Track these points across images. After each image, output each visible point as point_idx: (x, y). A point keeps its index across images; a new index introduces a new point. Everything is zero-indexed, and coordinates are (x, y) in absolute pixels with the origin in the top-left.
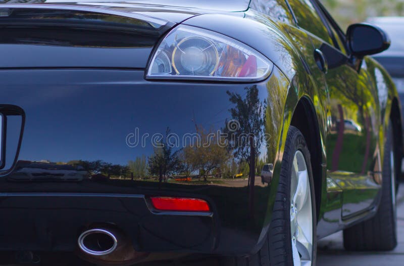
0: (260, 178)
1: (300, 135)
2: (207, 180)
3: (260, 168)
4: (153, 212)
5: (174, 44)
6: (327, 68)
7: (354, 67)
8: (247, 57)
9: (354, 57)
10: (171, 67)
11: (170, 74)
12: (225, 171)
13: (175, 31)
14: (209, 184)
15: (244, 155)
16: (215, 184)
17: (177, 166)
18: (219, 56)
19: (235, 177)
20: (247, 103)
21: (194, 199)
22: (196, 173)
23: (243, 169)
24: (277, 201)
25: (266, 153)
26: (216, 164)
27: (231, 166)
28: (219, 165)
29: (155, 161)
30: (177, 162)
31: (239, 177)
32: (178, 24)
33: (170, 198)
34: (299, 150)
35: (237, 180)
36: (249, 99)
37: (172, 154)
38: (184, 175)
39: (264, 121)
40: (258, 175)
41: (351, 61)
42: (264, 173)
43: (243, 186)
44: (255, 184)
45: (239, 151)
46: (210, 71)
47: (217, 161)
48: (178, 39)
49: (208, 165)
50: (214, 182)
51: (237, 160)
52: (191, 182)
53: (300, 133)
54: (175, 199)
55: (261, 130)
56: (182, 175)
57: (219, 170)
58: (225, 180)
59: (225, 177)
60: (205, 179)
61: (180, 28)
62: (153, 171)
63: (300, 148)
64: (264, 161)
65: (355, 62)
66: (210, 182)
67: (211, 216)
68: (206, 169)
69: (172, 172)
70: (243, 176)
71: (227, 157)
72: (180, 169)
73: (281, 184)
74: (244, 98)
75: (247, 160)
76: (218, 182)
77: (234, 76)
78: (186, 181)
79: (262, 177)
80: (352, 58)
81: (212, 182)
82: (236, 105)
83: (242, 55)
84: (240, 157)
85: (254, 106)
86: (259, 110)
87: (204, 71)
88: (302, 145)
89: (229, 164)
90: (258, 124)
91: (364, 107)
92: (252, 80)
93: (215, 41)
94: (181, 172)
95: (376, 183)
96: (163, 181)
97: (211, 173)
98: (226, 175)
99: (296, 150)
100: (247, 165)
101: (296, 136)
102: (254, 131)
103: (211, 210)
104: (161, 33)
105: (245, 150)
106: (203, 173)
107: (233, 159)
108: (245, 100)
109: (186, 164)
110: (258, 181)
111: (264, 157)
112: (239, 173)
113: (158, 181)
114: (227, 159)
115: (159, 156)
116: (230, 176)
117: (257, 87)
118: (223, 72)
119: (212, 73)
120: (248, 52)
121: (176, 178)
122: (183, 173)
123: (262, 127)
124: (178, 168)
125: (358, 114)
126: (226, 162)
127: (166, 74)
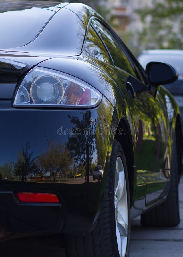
0: (92, 176)
1: (120, 146)
2: (56, 179)
3: (92, 169)
4: (19, 203)
5: (31, 81)
6: (135, 96)
7: (151, 93)
8: (84, 90)
9: (151, 86)
10: (29, 97)
11: (29, 102)
12: (68, 173)
13: (32, 71)
14: (57, 183)
15: (81, 160)
16: (62, 183)
17: (34, 170)
18: (64, 90)
19: (76, 177)
20: (83, 122)
21: (47, 194)
22: (48, 174)
23: (81, 171)
24: (105, 194)
25: (97, 158)
26: (63, 167)
27: (73, 168)
28: (64, 169)
29: (19, 166)
30: (34, 166)
31: (79, 177)
32: (34, 66)
33: (30, 193)
34: (119, 156)
35: (77, 179)
36: (85, 120)
37: (31, 161)
38: (39, 176)
39: (95, 135)
40: (91, 175)
41: (149, 89)
42: (95, 173)
43: (81, 184)
44: (89, 182)
45: (78, 157)
46: (57, 100)
47: (63, 165)
48: (34, 77)
49: (56, 168)
50: (61, 181)
51: (77, 164)
52: (44, 181)
53: (120, 145)
54: (33, 194)
55: (93, 142)
56: (38, 176)
57: (64, 172)
58: (69, 179)
59: (68, 177)
60: (54, 179)
61: (36, 69)
62: (17, 173)
63: (120, 155)
64: (96, 164)
65: (153, 90)
66: (58, 181)
67: (60, 206)
68: (55, 172)
69: (31, 174)
70: (81, 176)
71: (70, 162)
72: (37, 171)
73: (108, 182)
74: (81, 119)
75: (84, 164)
76: (64, 181)
77: (75, 104)
78: (41, 181)
79: (94, 176)
80: (150, 87)
81: (59, 181)
82: (76, 125)
83: (80, 88)
84: (79, 162)
85: (88, 125)
86: (91, 127)
87: (53, 100)
88: (121, 153)
89: (71, 167)
90: (91, 137)
91: (155, 119)
92: (87, 106)
93: (61, 78)
94: (38, 174)
95: (166, 177)
96: (24, 181)
97: (58, 174)
98: (69, 176)
99: (118, 157)
100: (84, 168)
101: (117, 146)
102: (88, 143)
103: (60, 202)
104: (22, 73)
105: (82, 156)
106: (53, 174)
107: (74, 164)
108: (81, 121)
109: (41, 168)
110: (91, 180)
111: (96, 162)
112: (78, 174)
113: (21, 180)
114: (69, 164)
115: (22, 162)
116: (72, 176)
117: (90, 111)
118: (67, 101)
119: (59, 102)
120: (84, 87)
121: (34, 178)
122: (39, 175)
123: (94, 140)
124: (35, 171)
125: (151, 125)
126: (69, 166)
127: (26, 103)
